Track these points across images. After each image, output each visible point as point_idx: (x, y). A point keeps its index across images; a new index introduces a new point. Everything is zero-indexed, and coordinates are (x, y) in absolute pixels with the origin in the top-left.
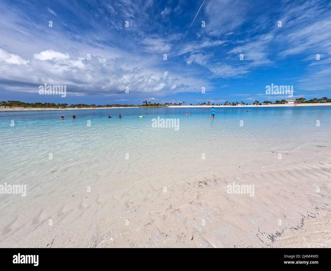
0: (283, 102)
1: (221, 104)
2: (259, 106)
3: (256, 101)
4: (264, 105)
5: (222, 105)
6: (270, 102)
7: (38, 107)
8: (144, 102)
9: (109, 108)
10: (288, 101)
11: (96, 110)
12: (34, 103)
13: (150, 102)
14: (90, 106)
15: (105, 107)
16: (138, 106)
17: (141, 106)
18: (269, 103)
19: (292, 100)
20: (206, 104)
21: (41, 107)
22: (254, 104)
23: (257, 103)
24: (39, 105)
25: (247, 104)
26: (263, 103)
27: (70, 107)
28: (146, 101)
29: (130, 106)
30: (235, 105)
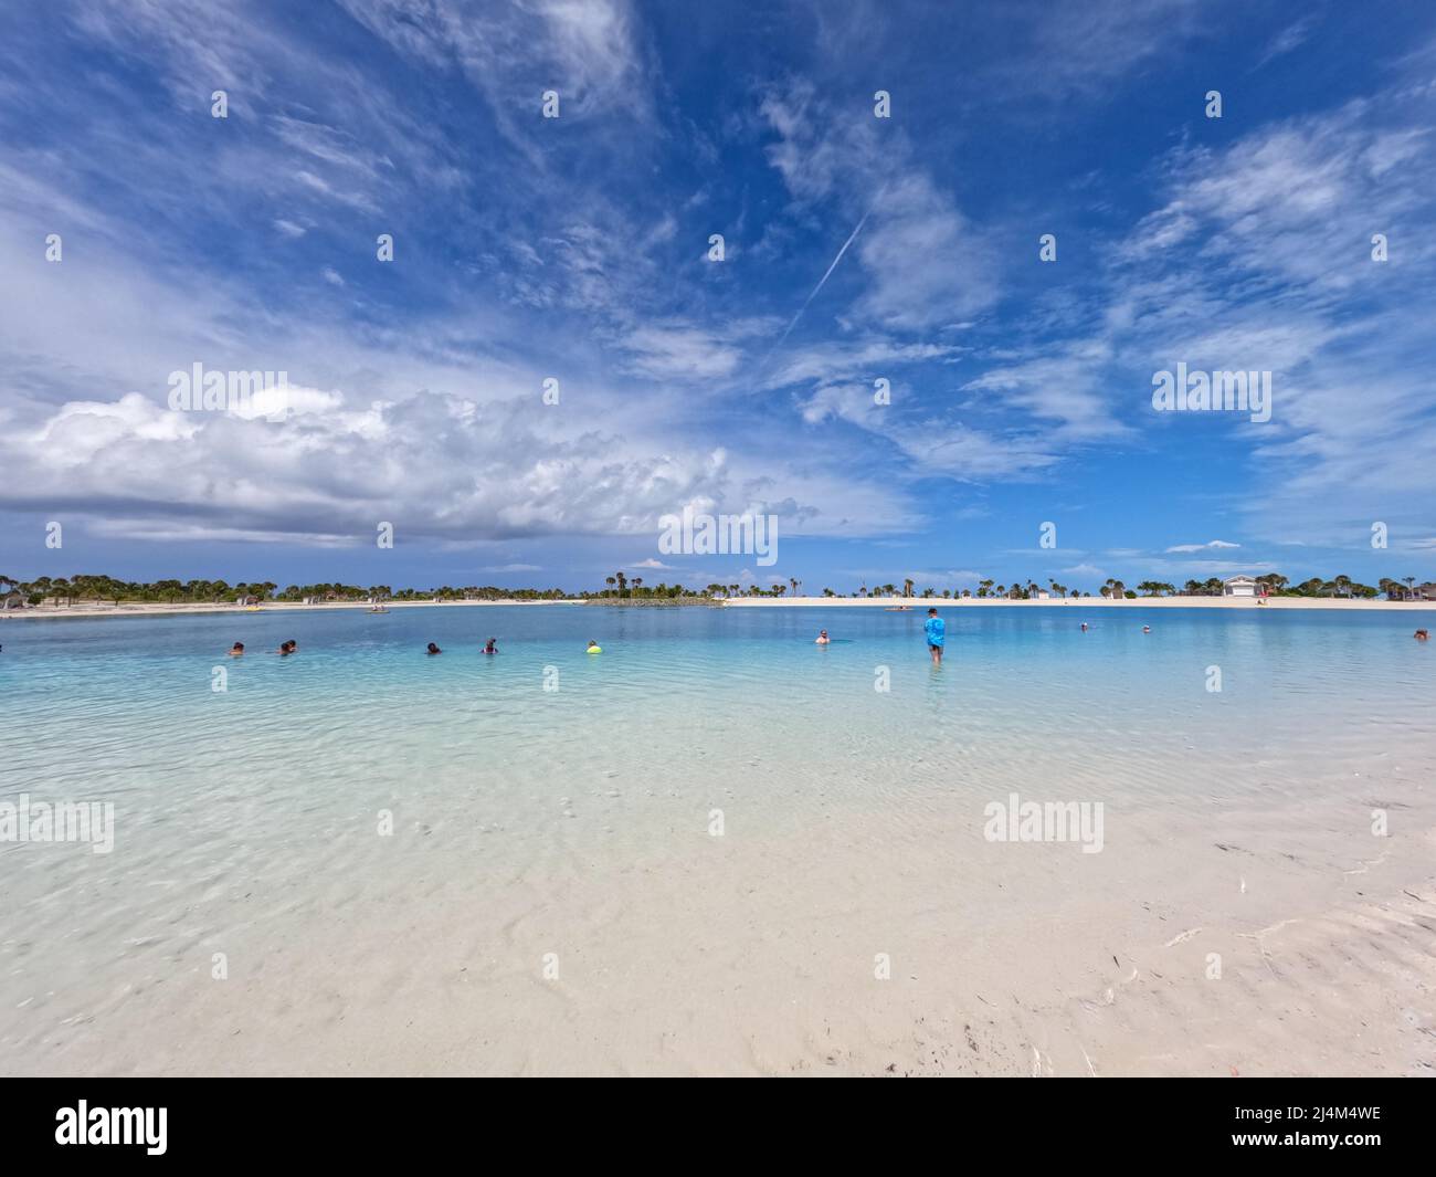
0: (1214, 587)
1: (964, 589)
2: (1125, 602)
3: (1110, 581)
4: (1146, 599)
5: (967, 594)
6: (1166, 587)
7: (161, 601)
8: (611, 580)
9: (451, 603)
10: (1232, 584)
11: (390, 610)
12: (153, 581)
13: (639, 580)
14: (365, 592)
15: (431, 598)
16: (585, 595)
17: (595, 596)
18: (1165, 591)
19: (1242, 582)
20: (897, 593)
21: (172, 598)
22: (1104, 592)
23: (1114, 587)
24: (168, 590)
25: (1075, 594)
26: (1139, 588)
27: (282, 598)
28: (620, 575)
29: (547, 595)
30: (1026, 596)
